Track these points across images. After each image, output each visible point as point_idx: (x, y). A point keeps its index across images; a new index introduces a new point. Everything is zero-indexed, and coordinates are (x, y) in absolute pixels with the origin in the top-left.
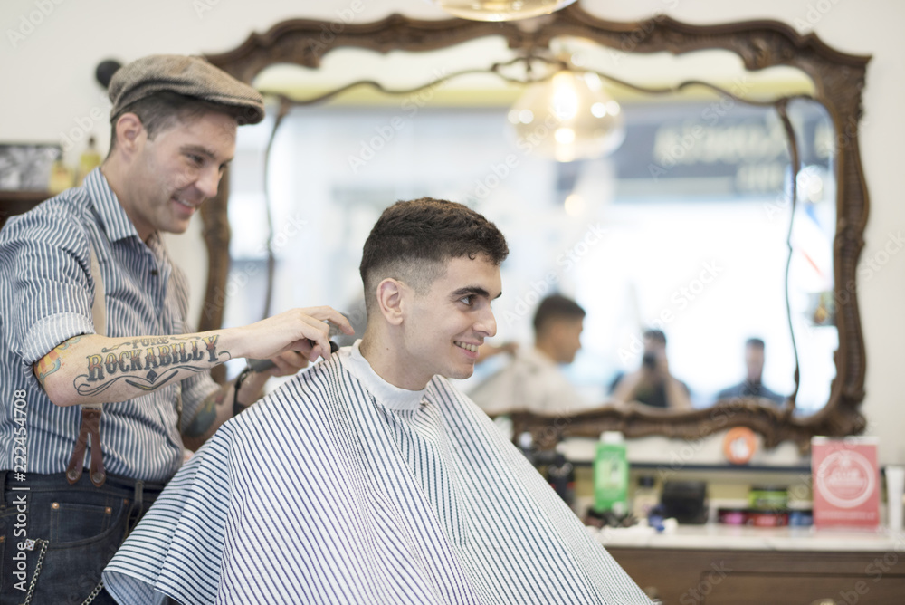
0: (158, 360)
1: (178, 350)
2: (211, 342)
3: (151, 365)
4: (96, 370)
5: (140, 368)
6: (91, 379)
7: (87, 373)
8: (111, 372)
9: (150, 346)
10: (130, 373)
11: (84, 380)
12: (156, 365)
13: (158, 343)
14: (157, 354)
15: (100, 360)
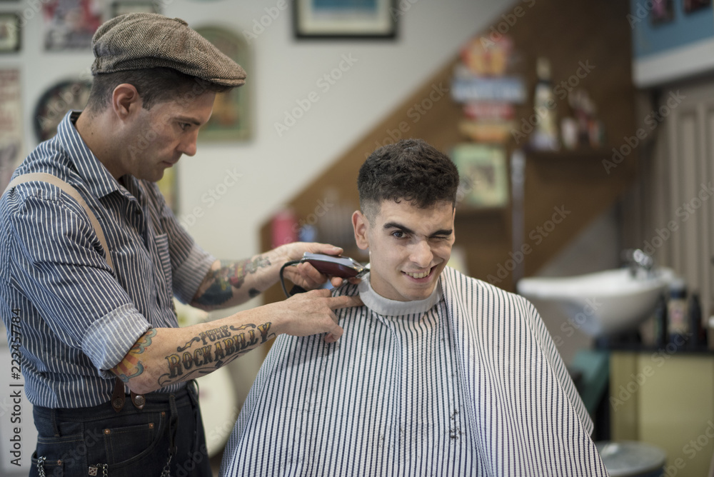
0: (225, 352)
1: (239, 341)
2: (265, 329)
3: (220, 357)
4: (176, 368)
5: (211, 361)
6: (172, 375)
7: (168, 371)
8: (187, 368)
9: (217, 341)
10: (203, 366)
11: (167, 377)
12: (223, 357)
13: (223, 337)
14: (224, 347)
15: (178, 359)
